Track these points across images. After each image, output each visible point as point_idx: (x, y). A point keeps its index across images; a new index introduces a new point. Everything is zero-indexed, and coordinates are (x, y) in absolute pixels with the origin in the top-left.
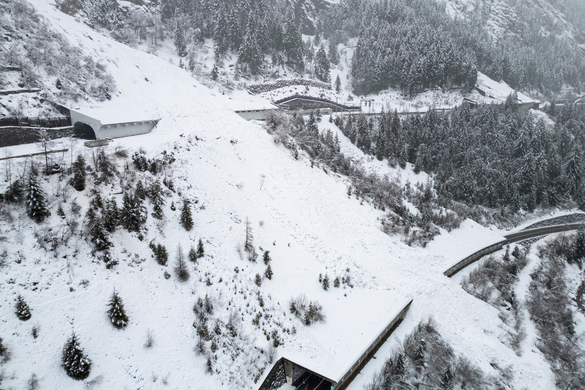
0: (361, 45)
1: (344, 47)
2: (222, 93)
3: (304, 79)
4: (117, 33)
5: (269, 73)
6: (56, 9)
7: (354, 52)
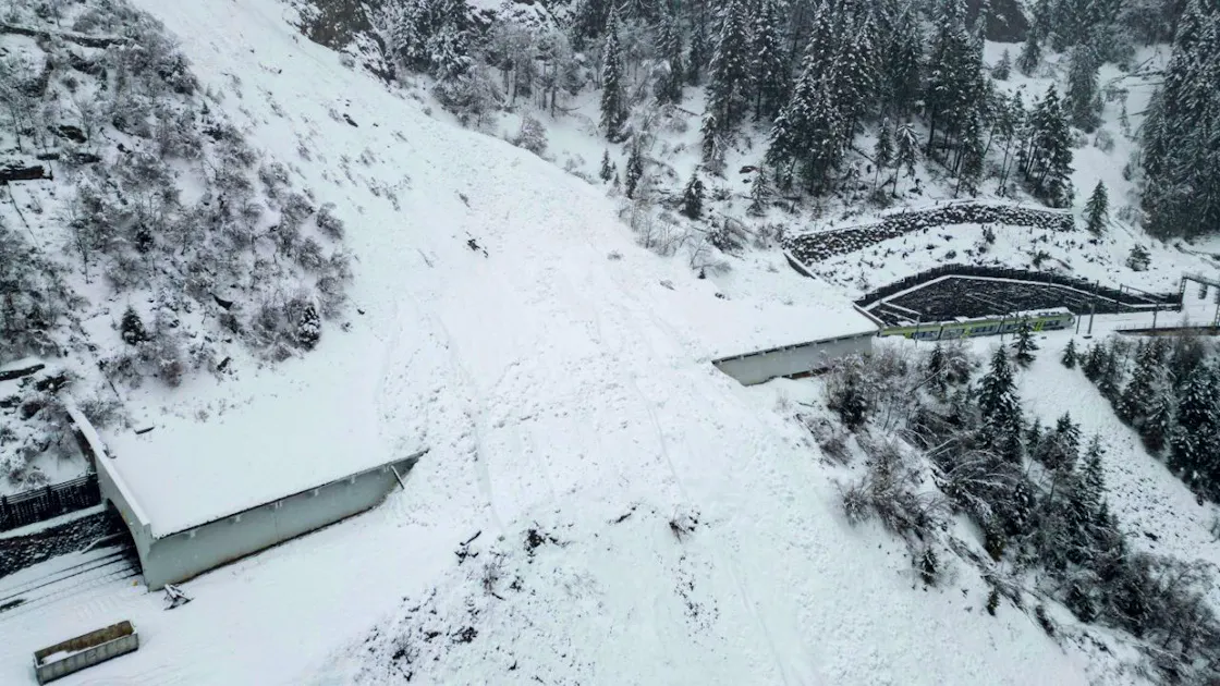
0: (1183, 74)
1: (1119, 74)
2: (698, 272)
3: (980, 201)
4: (449, 87)
5: (864, 188)
6: (300, 36)
7: (1155, 94)
